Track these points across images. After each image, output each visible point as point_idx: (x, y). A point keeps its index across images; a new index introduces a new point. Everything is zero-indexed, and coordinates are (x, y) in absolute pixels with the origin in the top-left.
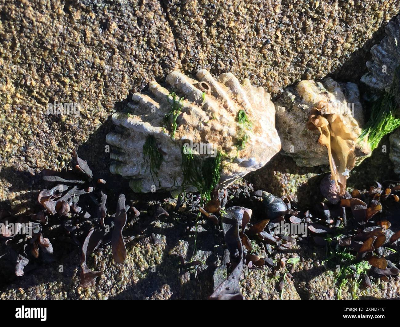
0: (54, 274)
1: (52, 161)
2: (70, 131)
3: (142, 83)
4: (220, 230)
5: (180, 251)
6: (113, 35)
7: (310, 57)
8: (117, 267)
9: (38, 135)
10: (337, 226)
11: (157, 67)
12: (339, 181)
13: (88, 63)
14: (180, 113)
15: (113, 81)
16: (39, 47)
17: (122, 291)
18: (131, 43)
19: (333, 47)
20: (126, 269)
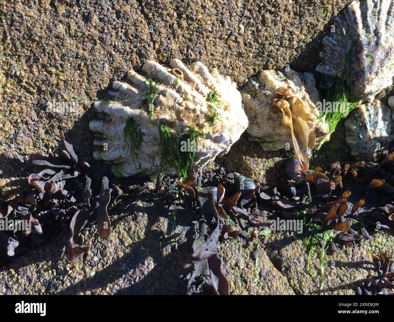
0: (43, 255)
1: (39, 148)
2: (57, 119)
3: (121, 71)
4: (197, 206)
5: (161, 226)
6: (95, 27)
7: (270, 48)
8: (103, 244)
9: (27, 123)
10: (304, 202)
11: (134, 57)
12: (303, 160)
13: (73, 53)
14: (157, 95)
15: (95, 70)
16: (28, 39)
17: (108, 265)
18: (111, 34)
19: (290, 38)
20: (111, 245)
